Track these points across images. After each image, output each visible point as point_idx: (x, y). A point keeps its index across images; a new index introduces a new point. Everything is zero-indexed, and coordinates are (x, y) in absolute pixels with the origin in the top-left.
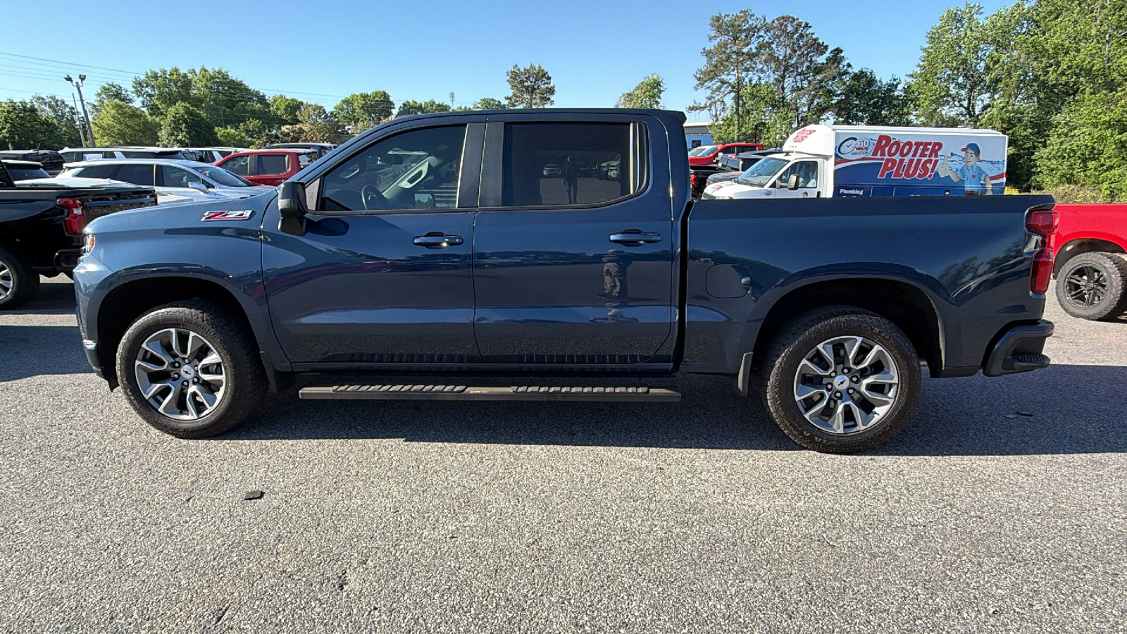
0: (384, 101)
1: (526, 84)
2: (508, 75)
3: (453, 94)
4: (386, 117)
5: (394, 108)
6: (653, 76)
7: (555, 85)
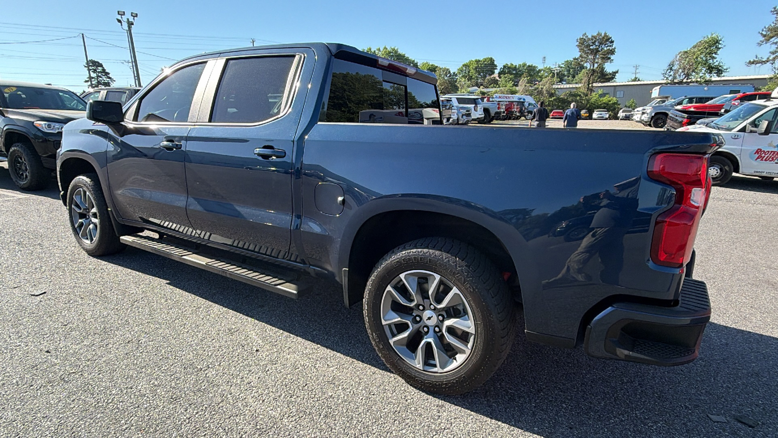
0: (491, 64)
1: (591, 47)
2: (578, 41)
3: (545, 58)
4: (490, 75)
5: (497, 69)
6: (712, 35)
7: (616, 47)
